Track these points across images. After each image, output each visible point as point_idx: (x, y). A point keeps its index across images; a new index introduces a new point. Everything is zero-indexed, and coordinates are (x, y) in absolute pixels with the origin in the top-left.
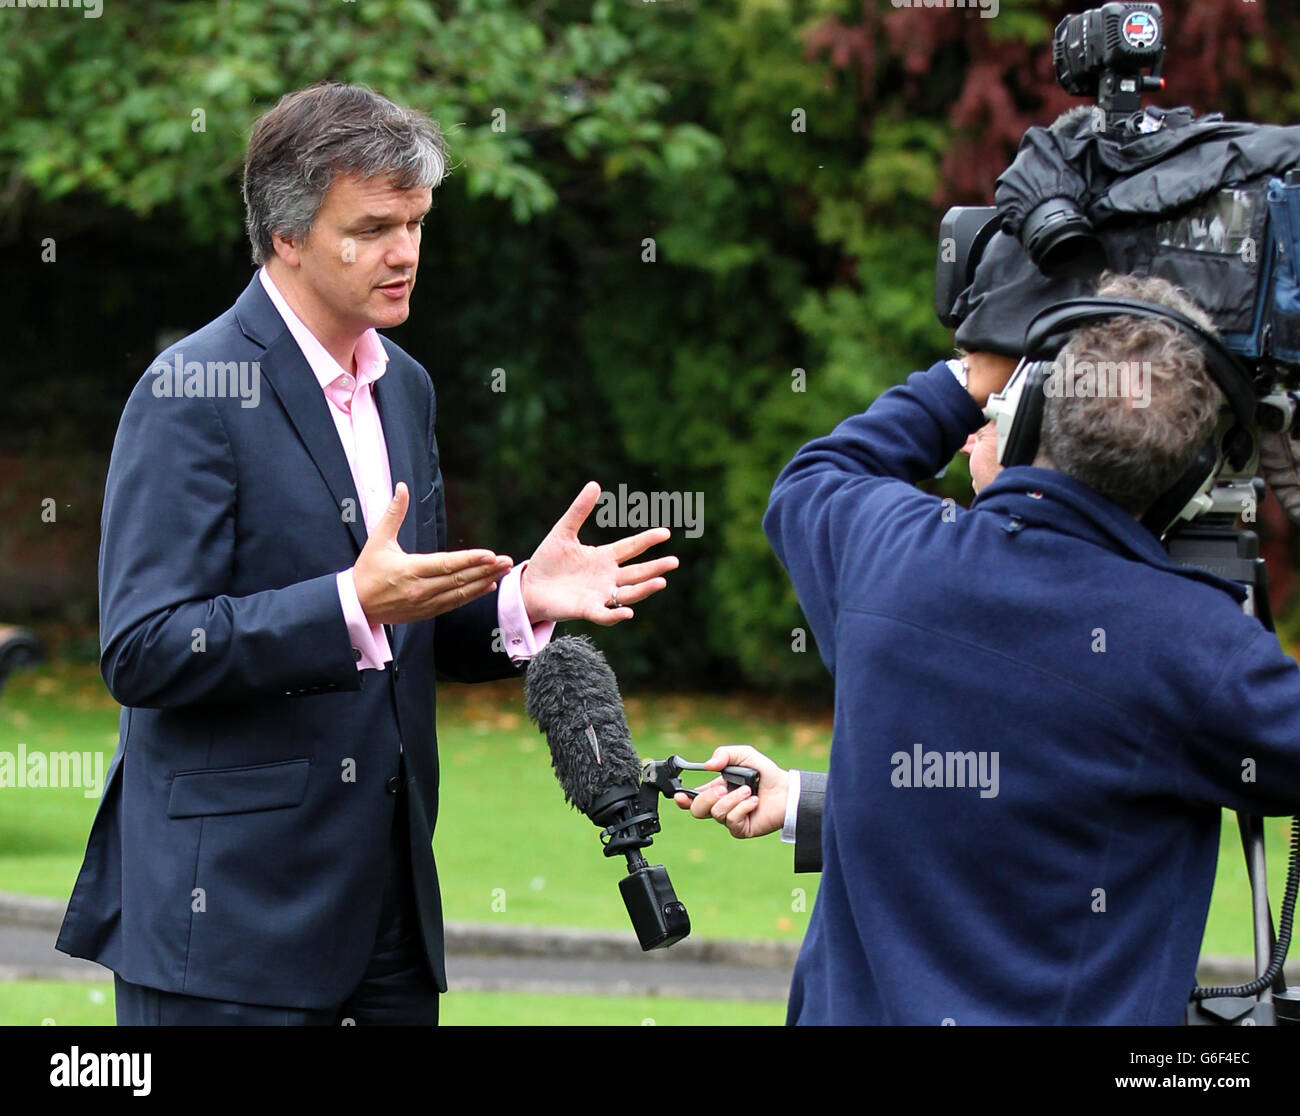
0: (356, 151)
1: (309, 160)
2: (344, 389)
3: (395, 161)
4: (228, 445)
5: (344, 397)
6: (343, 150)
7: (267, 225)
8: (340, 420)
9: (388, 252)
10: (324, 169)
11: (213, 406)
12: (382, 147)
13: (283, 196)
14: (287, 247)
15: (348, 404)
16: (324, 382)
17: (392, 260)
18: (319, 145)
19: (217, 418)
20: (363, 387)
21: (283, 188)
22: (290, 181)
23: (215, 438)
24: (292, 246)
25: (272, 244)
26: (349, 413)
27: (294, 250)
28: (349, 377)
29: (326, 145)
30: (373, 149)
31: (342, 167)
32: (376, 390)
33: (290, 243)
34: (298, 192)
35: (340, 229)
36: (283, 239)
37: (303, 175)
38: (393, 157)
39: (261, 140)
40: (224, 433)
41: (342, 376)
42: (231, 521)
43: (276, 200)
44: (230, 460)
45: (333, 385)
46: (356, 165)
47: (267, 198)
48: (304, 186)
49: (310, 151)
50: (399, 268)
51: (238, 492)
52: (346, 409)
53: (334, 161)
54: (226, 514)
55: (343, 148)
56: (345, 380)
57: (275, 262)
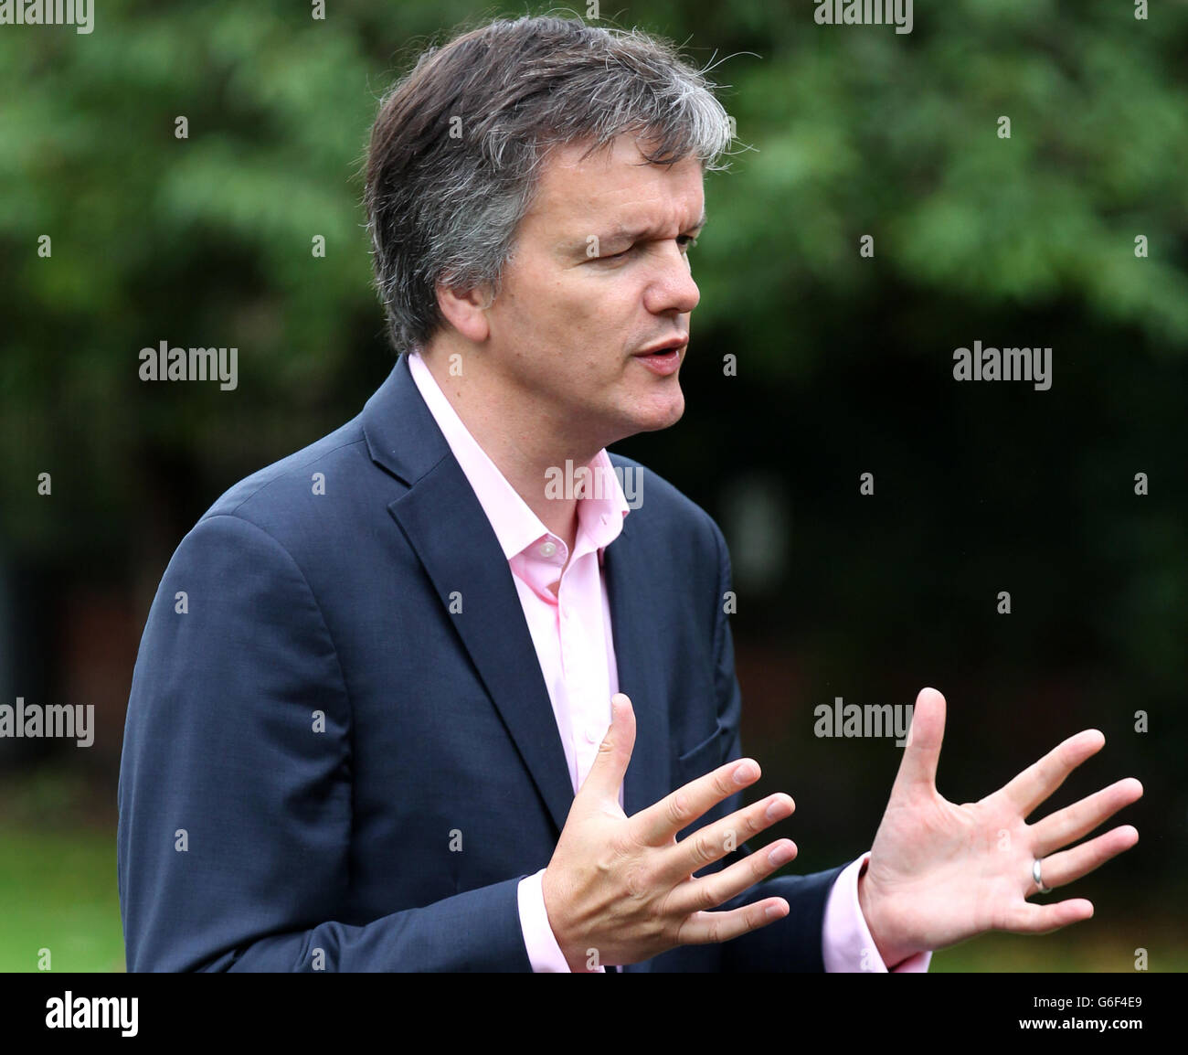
0: (577, 100)
1: (494, 130)
2: (548, 561)
3: (647, 107)
4: (333, 656)
5: (546, 575)
6: (552, 106)
7: (423, 274)
8: (536, 615)
9: (649, 286)
10: (523, 141)
11: (306, 588)
12: (622, 85)
13: (454, 206)
14: (464, 305)
15: (555, 587)
16: (511, 548)
17: (659, 299)
18: (508, 101)
19: (312, 609)
20: (586, 557)
21: (453, 191)
22: (464, 175)
23: (310, 642)
24: (474, 303)
25: (437, 306)
26: (554, 604)
27: (478, 309)
28: (556, 541)
29: (522, 100)
30: (605, 92)
31: (554, 132)
32: (607, 560)
33: (468, 296)
34: (484, 190)
35: (560, 252)
36: (457, 295)
37: (488, 157)
38: (643, 102)
39: (395, 127)
40: (328, 638)
41: (543, 539)
42: (343, 790)
43: (441, 216)
44: (338, 683)
45: (529, 553)
46: (580, 122)
47: (423, 218)
48: (492, 177)
49: (493, 114)
50: (668, 313)
51: (351, 738)
52: (550, 595)
53: (540, 123)
54: (333, 777)
55: (550, 101)
56: (549, 547)
57: (442, 342)
